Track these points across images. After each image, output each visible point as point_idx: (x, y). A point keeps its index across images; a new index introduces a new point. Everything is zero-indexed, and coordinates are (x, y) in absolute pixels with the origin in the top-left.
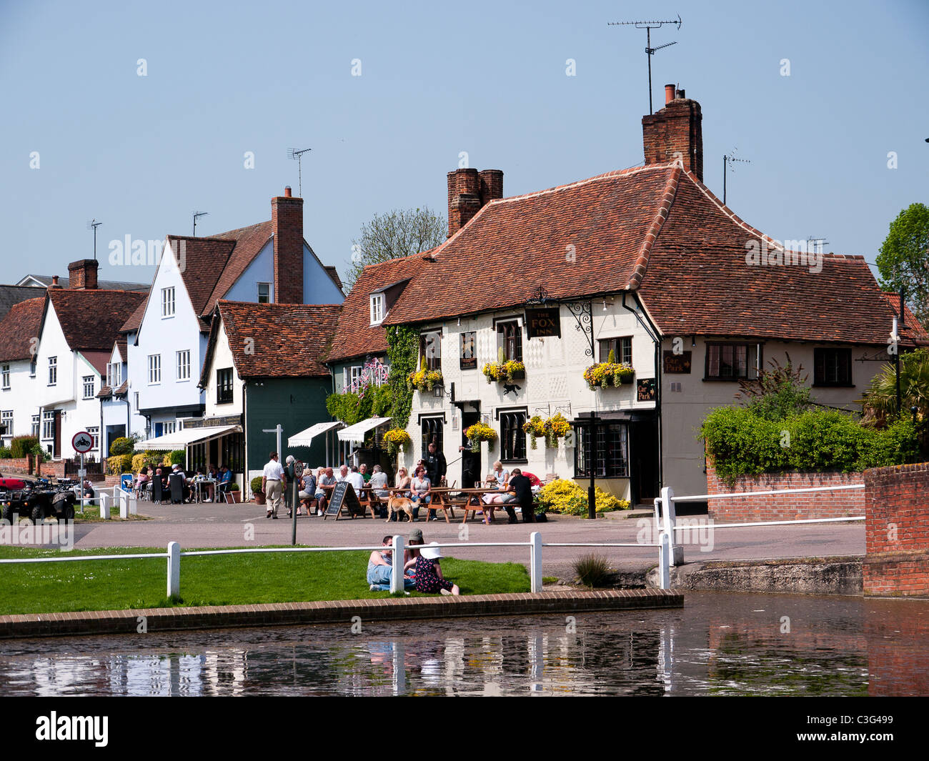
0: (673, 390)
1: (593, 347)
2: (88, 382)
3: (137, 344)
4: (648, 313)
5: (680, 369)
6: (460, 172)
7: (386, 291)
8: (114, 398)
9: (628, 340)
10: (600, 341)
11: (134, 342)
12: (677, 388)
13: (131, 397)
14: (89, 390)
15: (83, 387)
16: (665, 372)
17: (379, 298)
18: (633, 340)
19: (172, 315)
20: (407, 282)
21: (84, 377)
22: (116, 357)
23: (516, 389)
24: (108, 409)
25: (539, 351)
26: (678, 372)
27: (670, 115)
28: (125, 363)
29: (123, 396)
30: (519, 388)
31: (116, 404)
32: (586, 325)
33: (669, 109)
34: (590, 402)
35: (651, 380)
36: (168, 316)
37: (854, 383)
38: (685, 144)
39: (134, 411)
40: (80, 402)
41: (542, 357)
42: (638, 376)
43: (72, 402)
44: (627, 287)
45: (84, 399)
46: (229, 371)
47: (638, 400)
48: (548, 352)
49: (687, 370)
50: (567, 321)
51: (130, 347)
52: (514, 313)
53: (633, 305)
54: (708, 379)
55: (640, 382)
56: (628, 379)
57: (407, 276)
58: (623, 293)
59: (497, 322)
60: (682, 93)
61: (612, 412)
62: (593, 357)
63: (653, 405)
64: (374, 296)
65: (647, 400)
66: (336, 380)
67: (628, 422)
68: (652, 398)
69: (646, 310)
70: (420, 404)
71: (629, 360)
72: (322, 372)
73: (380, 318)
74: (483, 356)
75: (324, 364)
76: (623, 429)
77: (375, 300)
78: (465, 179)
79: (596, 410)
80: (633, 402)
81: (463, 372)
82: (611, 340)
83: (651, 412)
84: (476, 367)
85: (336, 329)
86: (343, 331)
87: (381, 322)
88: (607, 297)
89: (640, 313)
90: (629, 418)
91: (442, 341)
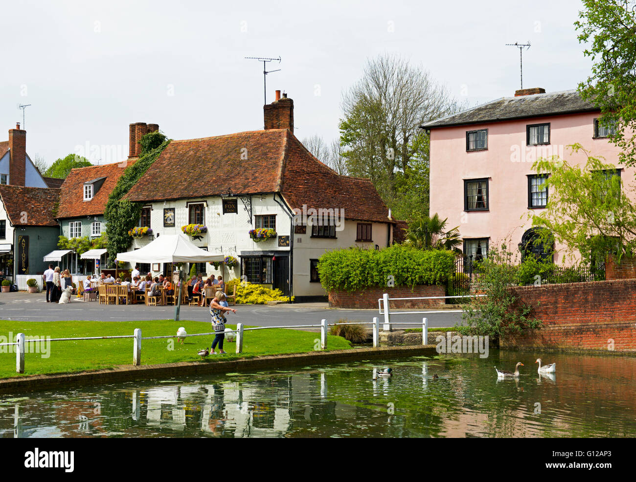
0: (298, 242)
1: (251, 219)
4: (287, 204)
5: (302, 232)
6: (139, 124)
7: (94, 183)
9: (273, 217)
10: (256, 216)
12: (300, 240)
16: (295, 233)
17: (90, 187)
18: (276, 217)
20: (105, 179)
23: (200, 238)
25: (216, 220)
26: (300, 233)
27: (280, 105)
30: (202, 238)
32: (249, 208)
33: (280, 103)
34: (253, 247)
35: (287, 237)
37: (372, 240)
38: (287, 120)
41: (218, 222)
42: (279, 234)
44: (277, 191)
46: (3, 222)
47: (279, 246)
48: (222, 220)
49: (304, 232)
50: (241, 206)
52: (202, 200)
53: (279, 200)
54: (313, 237)
55: (280, 237)
56: (274, 237)
57: (104, 176)
58: (274, 194)
59: (189, 204)
60: (285, 95)
61: (263, 251)
62: (251, 224)
63: (288, 248)
64: (86, 185)
65: (284, 246)
66: (63, 228)
67: (272, 256)
68: (288, 245)
69: (286, 202)
70: (136, 243)
71: (274, 226)
72: (55, 223)
73: (90, 197)
74: (179, 221)
75: (56, 220)
76: (269, 260)
77: (86, 187)
78: (141, 128)
79: (252, 250)
80: (276, 247)
81: (166, 228)
82: (263, 216)
83: (287, 252)
84: (174, 226)
85: (59, 201)
86: (64, 203)
87: (91, 199)
88: (263, 195)
89: (282, 204)
90: (273, 254)
91: (152, 212)
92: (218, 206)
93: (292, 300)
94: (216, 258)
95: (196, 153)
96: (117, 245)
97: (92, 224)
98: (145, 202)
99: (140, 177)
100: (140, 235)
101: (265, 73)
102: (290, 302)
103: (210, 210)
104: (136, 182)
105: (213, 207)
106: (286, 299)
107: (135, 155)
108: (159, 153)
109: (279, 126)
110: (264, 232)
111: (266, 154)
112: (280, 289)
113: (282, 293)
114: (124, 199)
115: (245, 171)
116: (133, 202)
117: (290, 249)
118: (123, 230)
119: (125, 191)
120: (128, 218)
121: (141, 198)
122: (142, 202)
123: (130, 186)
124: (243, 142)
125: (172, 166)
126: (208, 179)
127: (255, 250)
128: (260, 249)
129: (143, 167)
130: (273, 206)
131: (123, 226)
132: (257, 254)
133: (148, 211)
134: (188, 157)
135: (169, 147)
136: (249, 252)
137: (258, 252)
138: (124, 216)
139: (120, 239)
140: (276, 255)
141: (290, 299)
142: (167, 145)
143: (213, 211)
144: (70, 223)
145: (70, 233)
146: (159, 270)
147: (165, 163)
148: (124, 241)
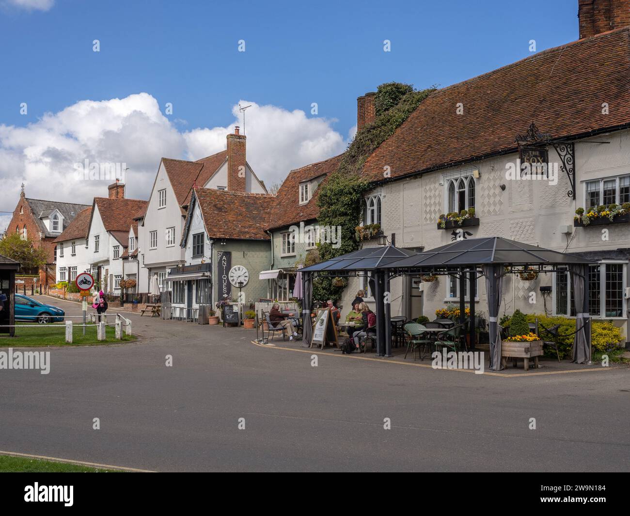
1: (574, 189)
2: (116, 250)
3: (143, 225)
7: (311, 181)
8: (130, 258)
10: (586, 182)
11: (142, 224)
13: (140, 258)
14: (116, 253)
15: (113, 252)
19: (164, 206)
20: (325, 175)
21: (113, 247)
22: (132, 234)
23: (466, 236)
24: (127, 265)
25: (498, 198)
28: (137, 238)
29: (135, 257)
31: (131, 262)
34: (578, 243)
36: (162, 207)
39: (141, 265)
40: (111, 261)
41: (501, 204)
43: (107, 262)
45: (114, 260)
46: (202, 234)
48: (510, 198)
51: (140, 228)
62: (574, 198)
64: (302, 185)
66: (274, 242)
74: (428, 209)
75: (266, 232)
77: (303, 188)
87: (308, 201)
91: (383, 200)
103: (486, 184)
105: (492, 176)
133: (380, 201)
143: (492, 184)
144: (282, 235)
145: (282, 248)
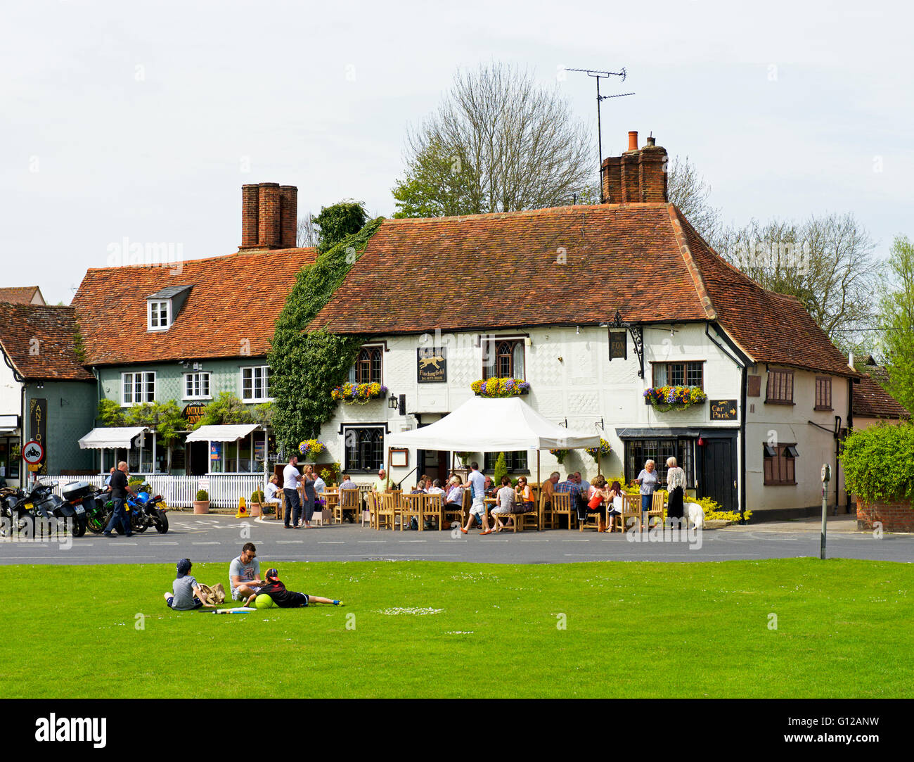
0: (751, 410)
1: (642, 370)
4: (735, 341)
5: (755, 392)
7: (172, 298)
9: (699, 365)
10: (653, 363)
16: (752, 395)
17: (163, 304)
18: (705, 365)
20: (190, 289)
32: (639, 348)
34: (647, 420)
35: (733, 403)
37: (832, 407)
38: (660, 187)
42: (711, 397)
44: (709, 317)
47: (712, 418)
48: (569, 370)
49: (758, 394)
52: (517, 332)
53: (712, 333)
54: (768, 402)
55: (714, 403)
56: (701, 402)
57: (187, 284)
58: (702, 322)
60: (652, 140)
61: (672, 429)
62: (643, 377)
63: (736, 423)
64: (154, 302)
65: (725, 419)
66: (103, 384)
67: (697, 438)
68: (734, 417)
69: (731, 338)
70: (344, 414)
71: (699, 383)
72: (86, 376)
73: (164, 323)
74: (458, 371)
75: (88, 368)
76: (687, 444)
77: (154, 306)
78: (271, 192)
79: (647, 426)
80: (704, 419)
81: (421, 385)
82: (671, 363)
83: (734, 430)
84: (445, 381)
85: (77, 331)
86: (93, 334)
87: (167, 327)
88: (674, 324)
89: (720, 341)
90: (697, 434)
91: (385, 354)
92: (559, 344)
93: (746, 518)
94: (589, 441)
95: (460, 244)
96: (303, 418)
97: (185, 376)
98: (369, 336)
99: (335, 289)
100: (361, 399)
101: (599, 98)
102: (742, 522)
103: (538, 353)
104: (329, 297)
105: (545, 346)
106: (731, 516)
107: (260, 245)
108: (363, 242)
109: (644, 197)
110: (681, 393)
111: (641, 248)
112: (713, 500)
113: (718, 505)
114: (313, 329)
115: (605, 279)
116: (342, 335)
117: (740, 425)
118: (319, 388)
119: (311, 315)
120: (333, 365)
121: (359, 328)
122: (363, 335)
123: (318, 305)
124: (573, 225)
125: (409, 268)
126: (519, 293)
127: (653, 426)
128: (666, 425)
129: (336, 269)
130: (696, 344)
131: (318, 381)
132: (657, 435)
133: (377, 354)
134: (442, 252)
135: (381, 231)
136: (638, 430)
137: (659, 429)
138: (323, 363)
139: (311, 406)
140: (705, 436)
141: (742, 516)
142: (376, 227)
143: (546, 353)
144: (123, 374)
145: (123, 393)
146: (407, 465)
147: (388, 261)
148: (320, 411)
